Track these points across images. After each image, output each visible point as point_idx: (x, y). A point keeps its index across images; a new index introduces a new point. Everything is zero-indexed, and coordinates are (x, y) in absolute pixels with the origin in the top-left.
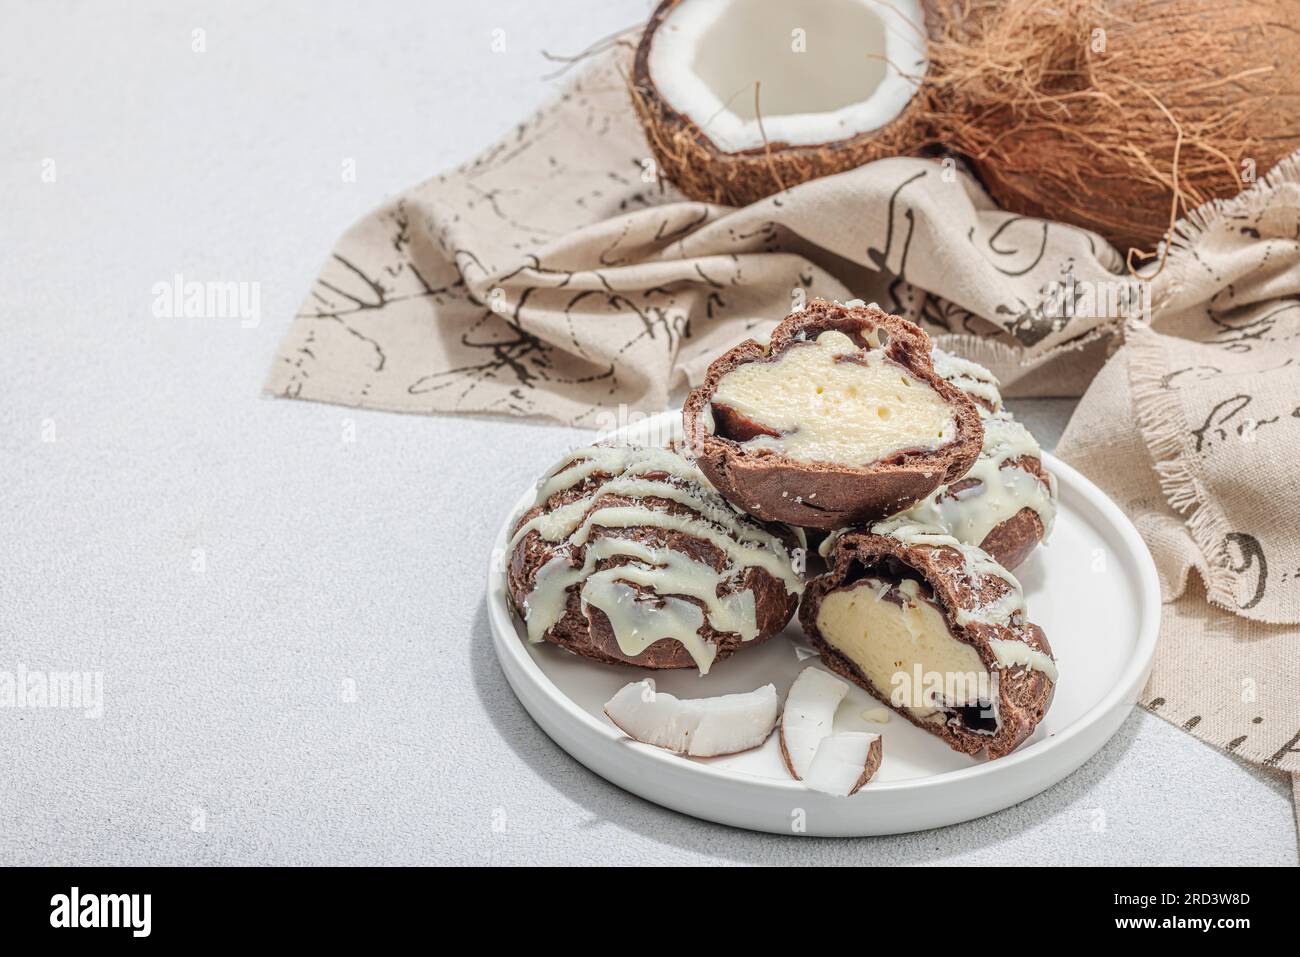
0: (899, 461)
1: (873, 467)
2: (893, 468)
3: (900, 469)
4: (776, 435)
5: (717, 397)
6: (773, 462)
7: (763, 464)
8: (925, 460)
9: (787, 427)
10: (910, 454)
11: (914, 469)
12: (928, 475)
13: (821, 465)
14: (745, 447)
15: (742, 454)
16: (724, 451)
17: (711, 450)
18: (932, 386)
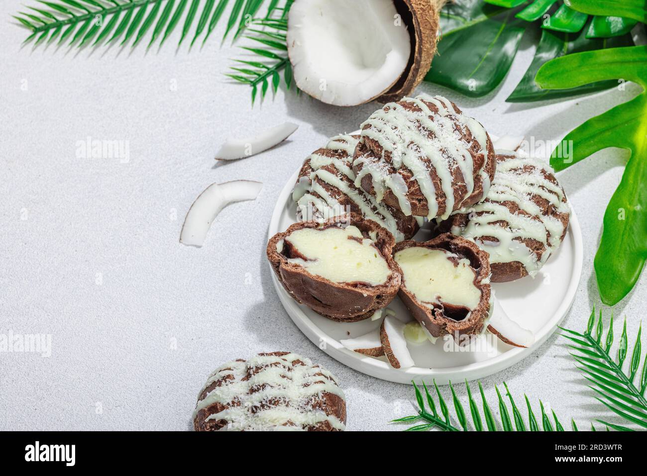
0: (355, 285)
1: (341, 285)
2: (350, 288)
3: (353, 289)
4: (305, 259)
5: (287, 238)
6: (299, 270)
7: (293, 270)
8: (367, 289)
9: (312, 258)
10: (361, 284)
11: (360, 291)
12: (365, 295)
13: (319, 277)
14: (289, 261)
15: (287, 263)
16: (280, 260)
17: (274, 257)
18: (387, 260)
